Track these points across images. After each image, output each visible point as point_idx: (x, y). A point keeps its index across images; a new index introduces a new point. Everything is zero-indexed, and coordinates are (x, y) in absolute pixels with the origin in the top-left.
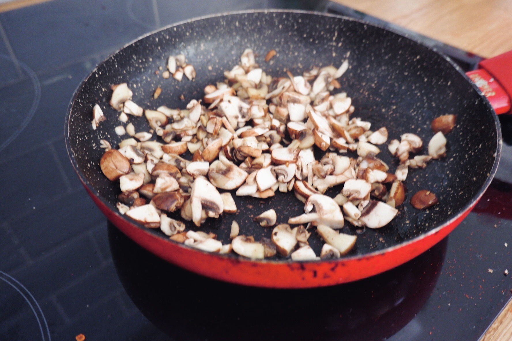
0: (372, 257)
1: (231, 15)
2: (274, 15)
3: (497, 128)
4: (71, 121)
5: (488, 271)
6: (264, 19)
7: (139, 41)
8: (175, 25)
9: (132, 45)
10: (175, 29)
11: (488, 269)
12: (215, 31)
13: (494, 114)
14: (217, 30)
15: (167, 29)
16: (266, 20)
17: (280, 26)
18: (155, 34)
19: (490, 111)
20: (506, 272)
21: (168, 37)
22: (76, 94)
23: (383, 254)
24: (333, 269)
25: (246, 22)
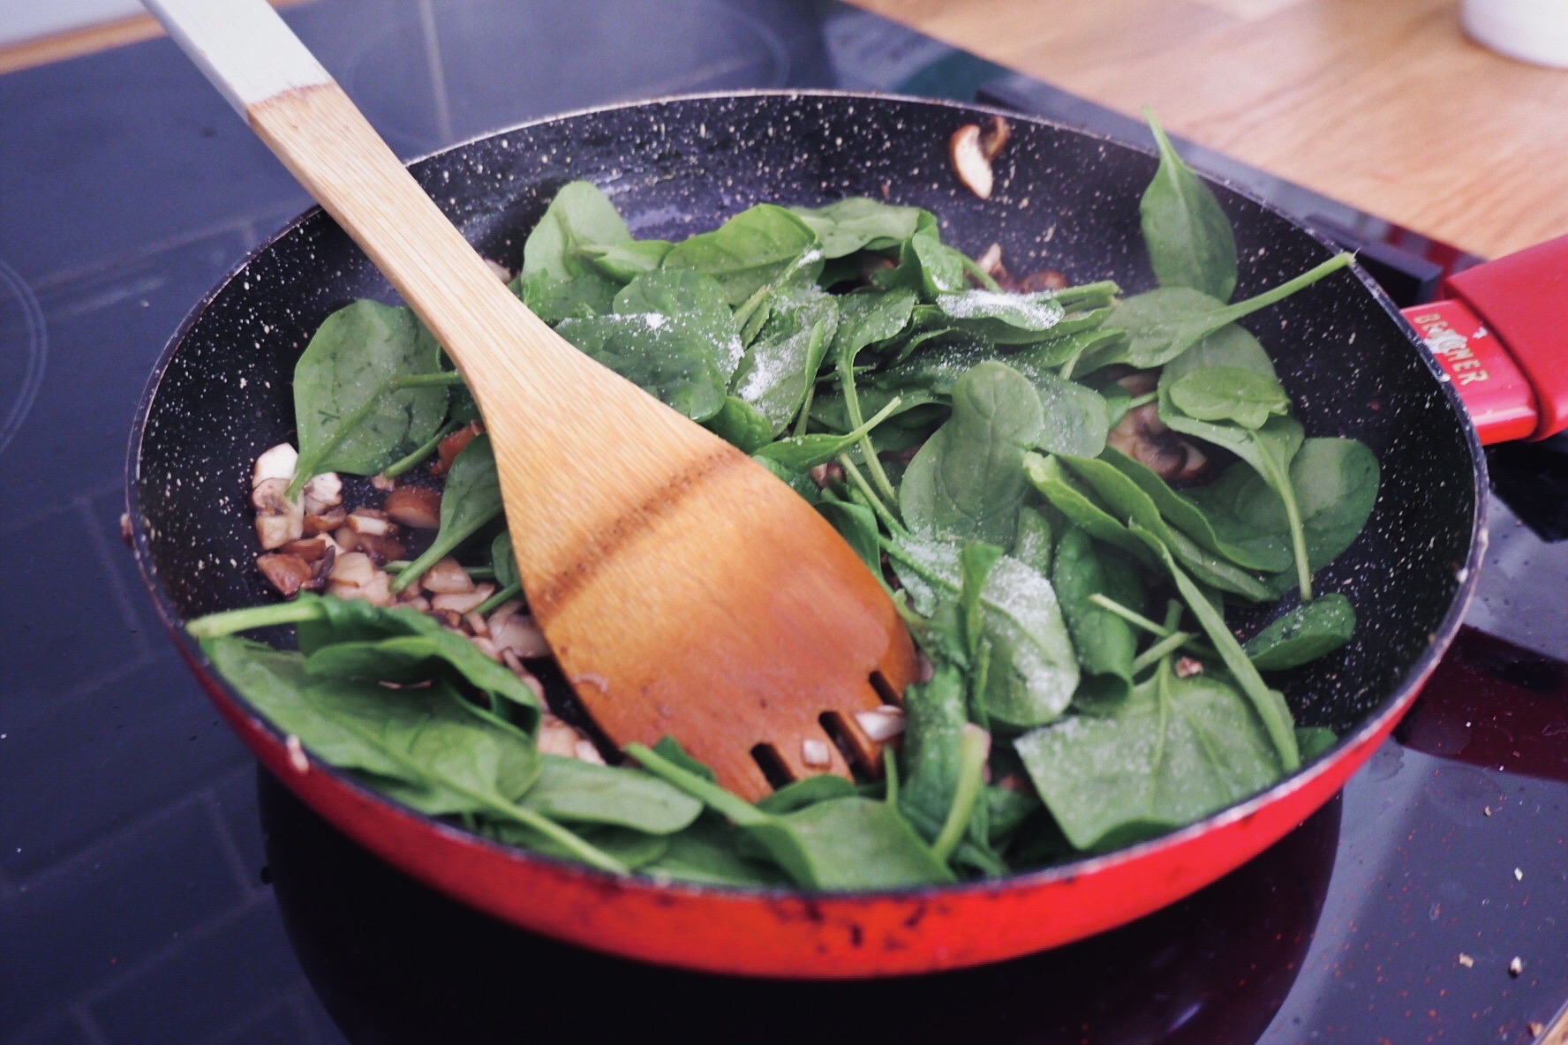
0: (1038, 889)
1: (684, 104)
2: (820, 106)
3: (1477, 489)
4: (150, 426)
5: (1459, 959)
6: (786, 118)
8: (504, 130)
10: (505, 144)
11: (1459, 953)
13: (1473, 443)
15: (480, 144)
16: (793, 120)
17: (839, 141)
19: (1462, 431)
20: (1516, 964)
21: (480, 169)
22: (175, 341)
23: (1070, 881)
24: (912, 922)
25: (731, 124)
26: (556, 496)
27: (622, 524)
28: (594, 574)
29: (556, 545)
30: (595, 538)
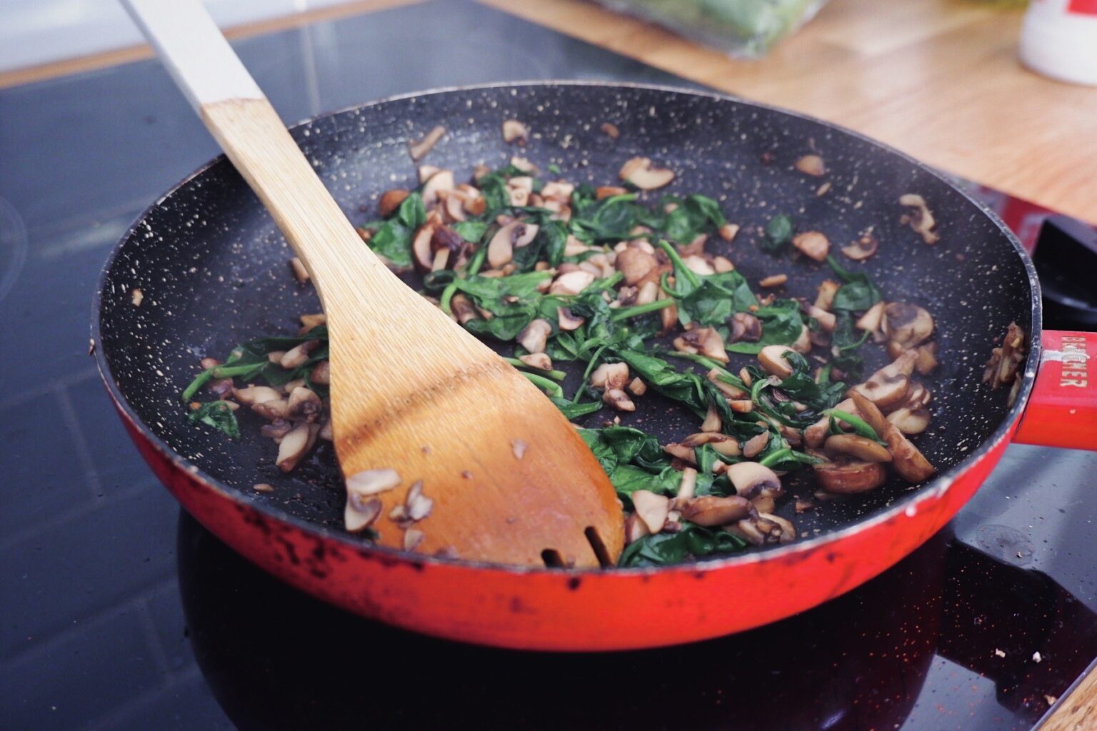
1: (641, 90)
2: (734, 109)
6: (711, 114)
7: (426, 96)
8: (514, 83)
9: (408, 100)
10: (514, 92)
12: (602, 116)
14: (607, 115)
15: (495, 89)
16: (715, 117)
17: (744, 137)
18: (468, 92)
21: (494, 104)
25: (673, 111)
26: (369, 373)
27: (414, 398)
28: (387, 429)
29: (362, 405)
30: (392, 404)
